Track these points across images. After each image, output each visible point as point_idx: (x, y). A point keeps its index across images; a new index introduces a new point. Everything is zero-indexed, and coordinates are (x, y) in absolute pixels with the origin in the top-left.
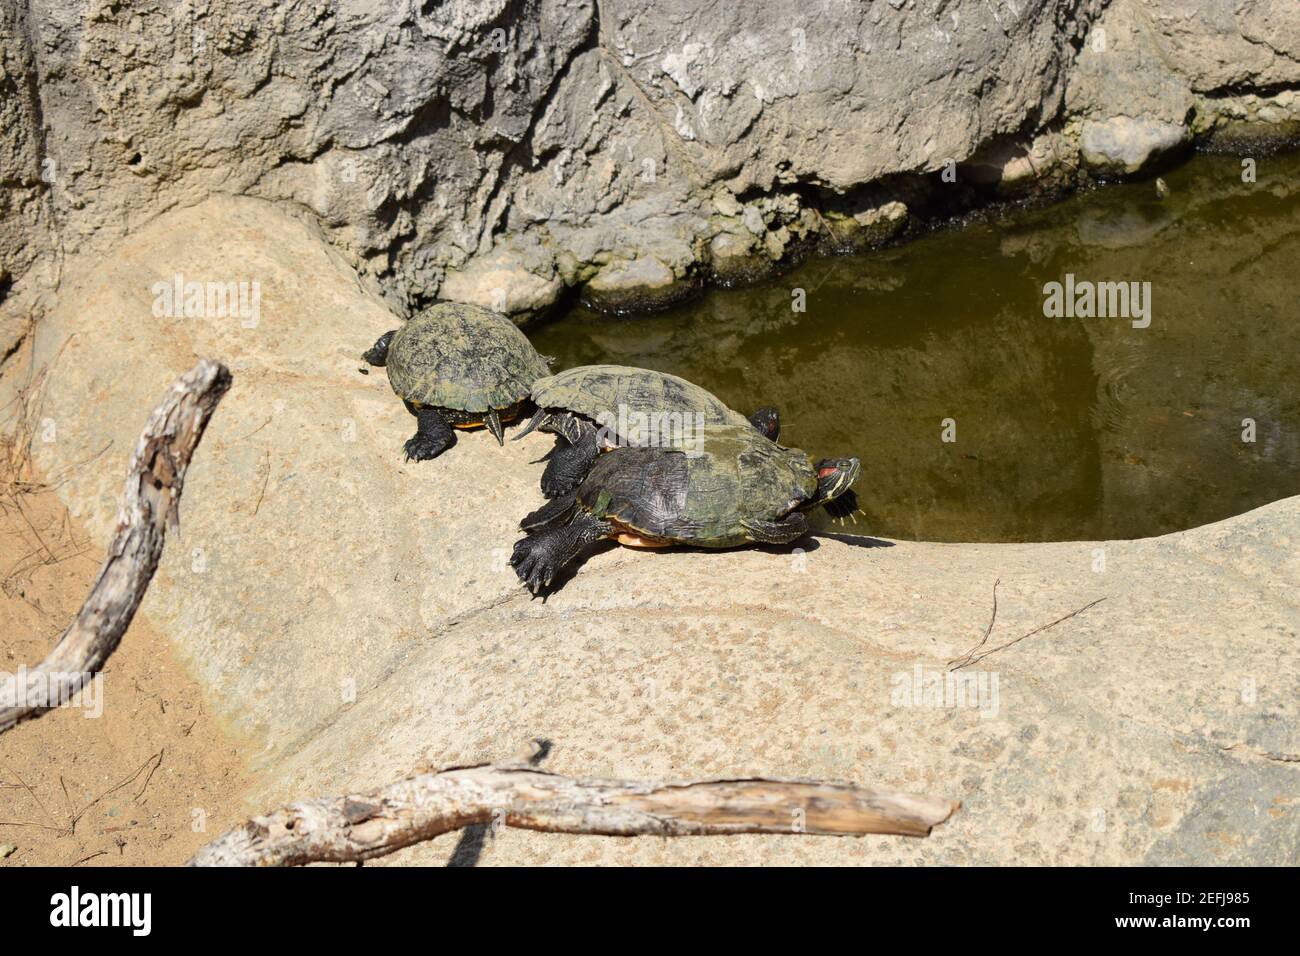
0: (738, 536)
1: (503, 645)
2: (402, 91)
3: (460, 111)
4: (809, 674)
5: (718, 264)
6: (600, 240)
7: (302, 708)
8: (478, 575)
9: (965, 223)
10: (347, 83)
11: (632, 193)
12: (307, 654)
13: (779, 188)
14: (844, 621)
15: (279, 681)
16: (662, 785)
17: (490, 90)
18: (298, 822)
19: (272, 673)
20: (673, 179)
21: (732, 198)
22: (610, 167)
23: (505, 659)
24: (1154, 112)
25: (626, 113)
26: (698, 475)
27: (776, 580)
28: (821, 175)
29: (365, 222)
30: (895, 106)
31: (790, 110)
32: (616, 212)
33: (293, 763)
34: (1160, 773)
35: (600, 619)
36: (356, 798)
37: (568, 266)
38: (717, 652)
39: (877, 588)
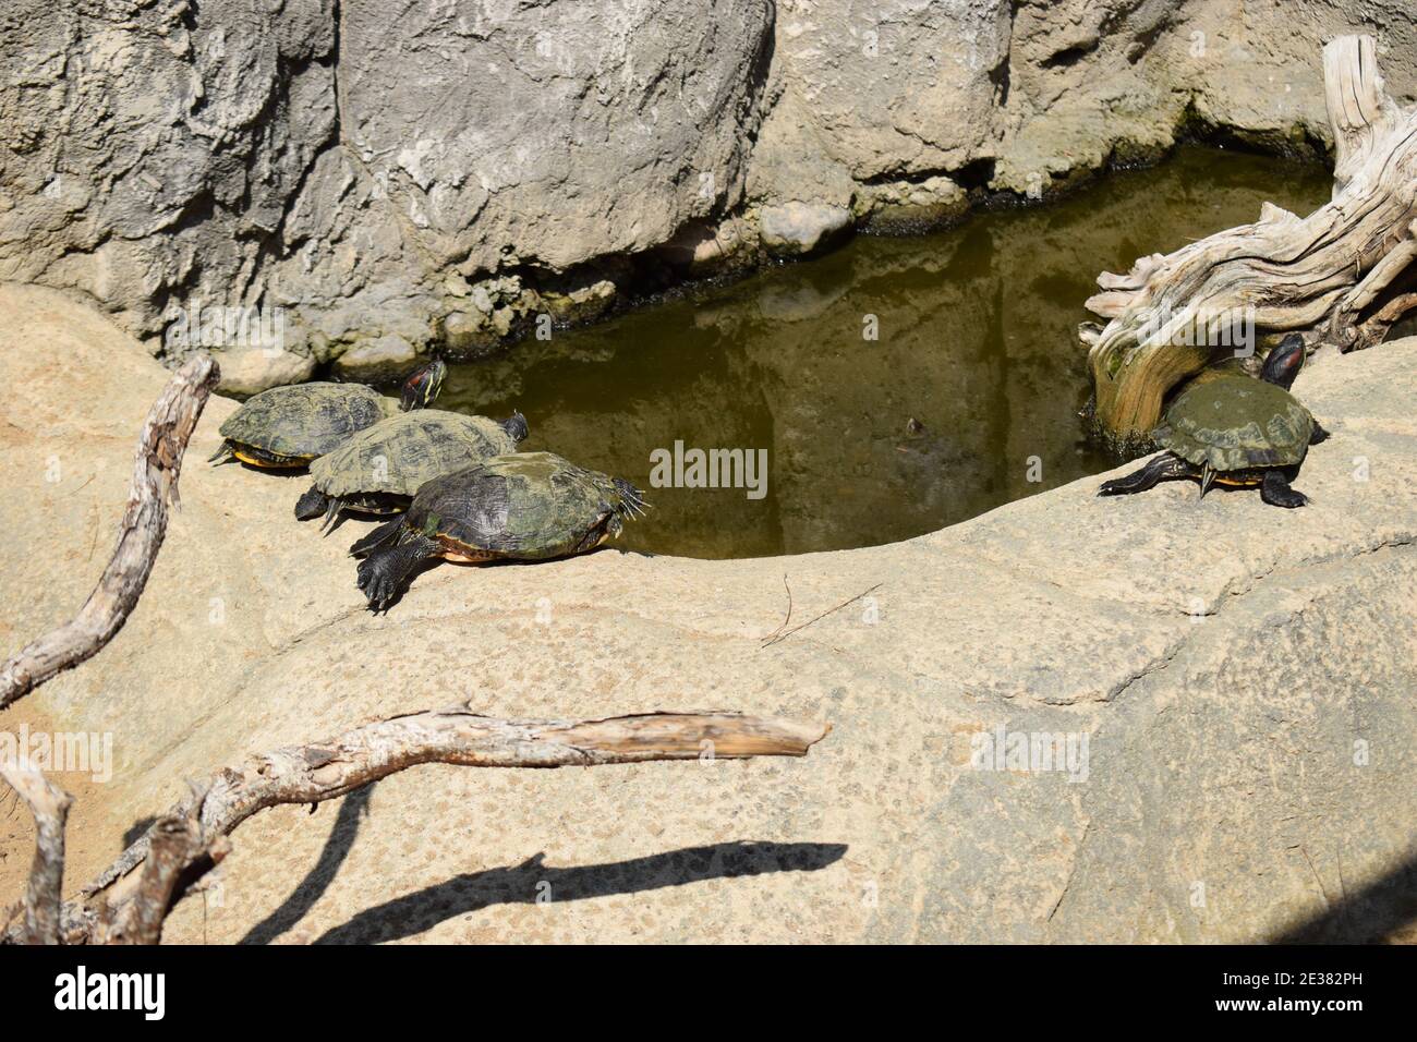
0: (555, 547)
1: (350, 654)
2: (173, 185)
3: (222, 204)
4: (637, 658)
5: (452, 341)
6: (347, 320)
7: (154, 728)
8: (316, 598)
9: (665, 300)
10: (125, 178)
11: (373, 278)
12: (155, 679)
13: (504, 271)
14: (661, 612)
15: (128, 706)
16: (580, 721)
17: (248, 184)
18: (267, 769)
19: (121, 700)
20: (409, 264)
21: (462, 280)
22: (352, 254)
23: (354, 666)
24: (823, 198)
25: (366, 205)
26: (517, 494)
27: (593, 583)
28: (542, 257)
29: (141, 307)
30: (606, 193)
31: (513, 199)
32: (358, 295)
33: (154, 775)
34: (956, 720)
35: (438, 626)
36: (315, 747)
37: (320, 345)
38: (551, 645)
39: (686, 585)
